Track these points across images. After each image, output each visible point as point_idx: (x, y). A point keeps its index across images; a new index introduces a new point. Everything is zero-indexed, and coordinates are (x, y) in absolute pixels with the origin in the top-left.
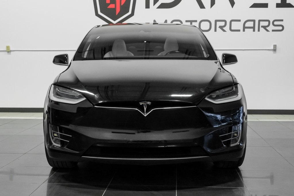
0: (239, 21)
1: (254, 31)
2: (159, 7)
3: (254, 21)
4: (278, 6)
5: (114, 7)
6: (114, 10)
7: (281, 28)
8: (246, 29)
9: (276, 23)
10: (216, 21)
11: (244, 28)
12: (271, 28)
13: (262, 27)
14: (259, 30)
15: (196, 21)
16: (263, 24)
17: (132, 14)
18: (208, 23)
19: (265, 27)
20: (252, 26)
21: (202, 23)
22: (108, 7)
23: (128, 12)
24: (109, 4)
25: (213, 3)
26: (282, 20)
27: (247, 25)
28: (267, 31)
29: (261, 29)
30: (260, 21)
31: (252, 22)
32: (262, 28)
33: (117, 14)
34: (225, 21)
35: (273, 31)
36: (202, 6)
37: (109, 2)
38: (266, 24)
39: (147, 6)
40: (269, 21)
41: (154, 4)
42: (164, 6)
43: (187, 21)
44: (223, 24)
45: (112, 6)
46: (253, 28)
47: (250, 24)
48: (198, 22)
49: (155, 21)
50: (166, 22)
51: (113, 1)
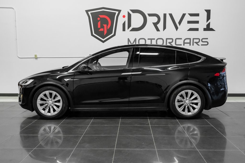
0: (181, 39)
1: (190, 45)
3: (190, 39)
4: (205, 30)
6: (103, 32)
7: (206, 43)
9: (203, 40)
10: (167, 39)
11: (184, 43)
12: (201, 43)
13: (195, 42)
14: (193, 45)
15: (154, 39)
16: (195, 41)
17: (114, 35)
18: (162, 40)
19: (197, 43)
21: (158, 40)
22: (99, 31)
23: (112, 33)
24: (100, 29)
25: (165, 28)
26: (207, 39)
27: (186, 41)
28: (198, 45)
29: (195, 44)
30: (193, 39)
33: (104, 35)
34: (172, 39)
35: (202, 45)
36: (158, 30)
38: (197, 41)
39: (124, 30)
40: (199, 39)
42: (134, 30)
44: (171, 41)
45: (102, 30)
46: (190, 43)
47: (188, 41)
48: (156, 39)
49: (128, 39)
50: (136, 39)
51: (102, 27)
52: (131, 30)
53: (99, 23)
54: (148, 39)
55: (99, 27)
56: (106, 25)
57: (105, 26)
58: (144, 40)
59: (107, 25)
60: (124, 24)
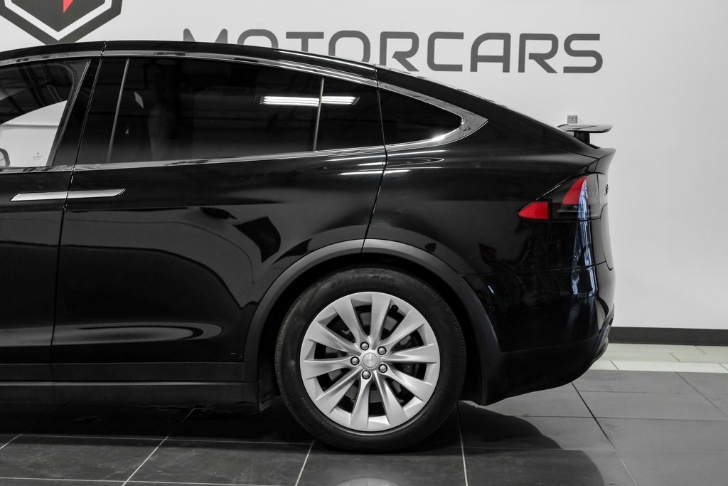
0: (459, 36)
1: (506, 69)
3: (506, 38)
7: (591, 62)
8: (480, 65)
9: (576, 45)
10: (385, 36)
11: (476, 59)
12: (561, 60)
13: (532, 56)
14: (521, 69)
15: (320, 35)
16: (533, 47)
17: (115, 11)
18: (358, 43)
19: (540, 59)
20: (501, 53)
21: (341, 43)
26: (596, 37)
27: (485, 49)
28: (550, 70)
30: (524, 38)
31: (501, 42)
32: (533, 61)
34: (414, 37)
35: (567, 70)
38: (545, 46)
40: (553, 39)
43: (290, 35)
44: (406, 45)
46: (505, 60)
47: (495, 48)
48: (328, 37)
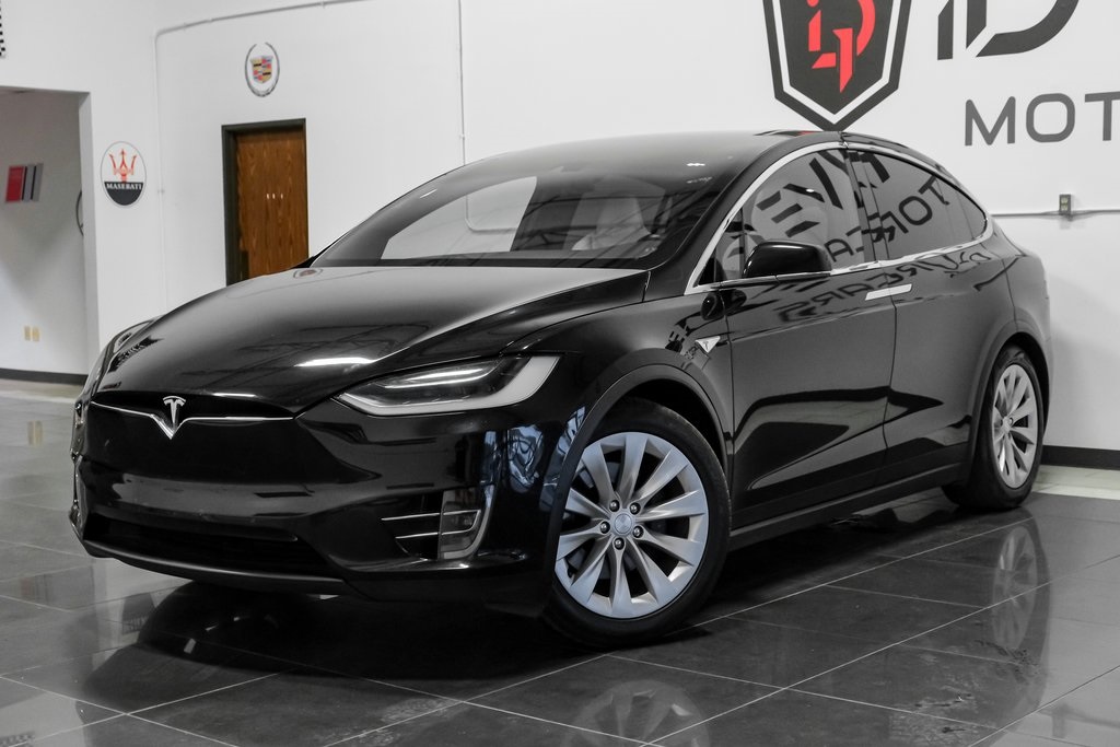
2: (984, 52)
5: (834, 64)
6: (834, 73)
17: (893, 85)
22: (814, 67)
23: (879, 76)
24: (817, 55)
33: (842, 88)
37: (818, 48)
41: (970, 40)
45: (826, 61)
49: (970, 105)
50: (1011, 103)
51: (831, 44)
52: (987, 51)
53: (815, 25)
54: (1090, 98)
55: (815, 44)
56: (851, 30)
57: (844, 35)
58: (1061, 108)
59: (856, 33)
60: (946, 19)
